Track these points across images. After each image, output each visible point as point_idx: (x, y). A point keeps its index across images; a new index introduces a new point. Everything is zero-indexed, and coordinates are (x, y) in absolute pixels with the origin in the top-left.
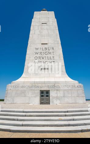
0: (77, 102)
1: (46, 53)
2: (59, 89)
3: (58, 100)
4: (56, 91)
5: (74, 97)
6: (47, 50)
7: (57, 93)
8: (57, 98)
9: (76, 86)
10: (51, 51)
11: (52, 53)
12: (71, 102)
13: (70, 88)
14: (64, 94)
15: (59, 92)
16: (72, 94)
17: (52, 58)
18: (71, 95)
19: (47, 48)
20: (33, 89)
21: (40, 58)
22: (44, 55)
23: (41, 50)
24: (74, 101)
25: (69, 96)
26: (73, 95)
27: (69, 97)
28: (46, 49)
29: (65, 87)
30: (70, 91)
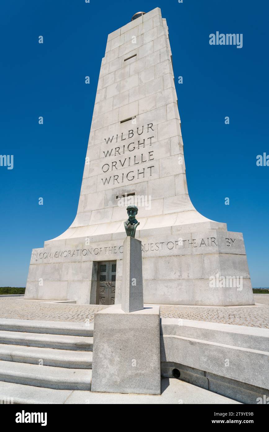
0: (198, 298)
1: (131, 147)
5: (188, 280)
6: (135, 134)
9: (198, 241)
10: (145, 135)
11: (147, 142)
12: (176, 299)
13: (175, 251)
16: (181, 272)
17: (146, 157)
18: (178, 274)
19: (135, 130)
20: (78, 258)
23: (119, 139)
24: (185, 297)
25: (173, 276)
26: (185, 275)
27: (170, 280)
28: (131, 132)
30: (175, 259)
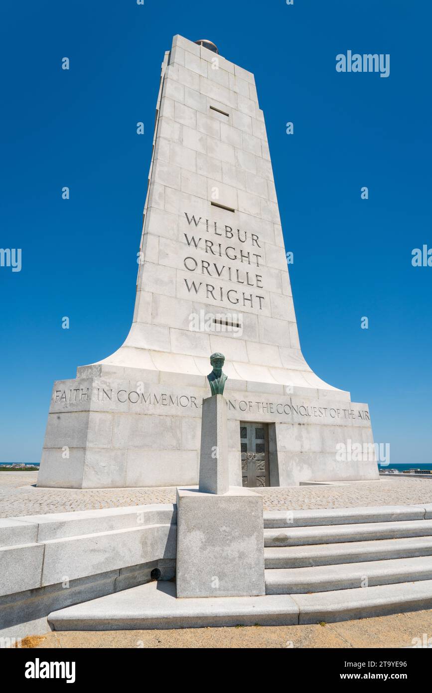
1: (231, 253)
2: (305, 420)
3: (305, 466)
4: (295, 430)
6: (235, 238)
7: (299, 438)
8: (303, 457)
9: (356, 413)
10: (248, 247)
11: (253, 259)
13: (338, 420)
14: (323, 441)
15: (308, 432)
17: (253, 279)
19: (235, 231)
21: (205, 265)
22: (224, 257)
23: (212, 231)
28: (229, 231)
29: (323, 411)
30: (339, 430)
